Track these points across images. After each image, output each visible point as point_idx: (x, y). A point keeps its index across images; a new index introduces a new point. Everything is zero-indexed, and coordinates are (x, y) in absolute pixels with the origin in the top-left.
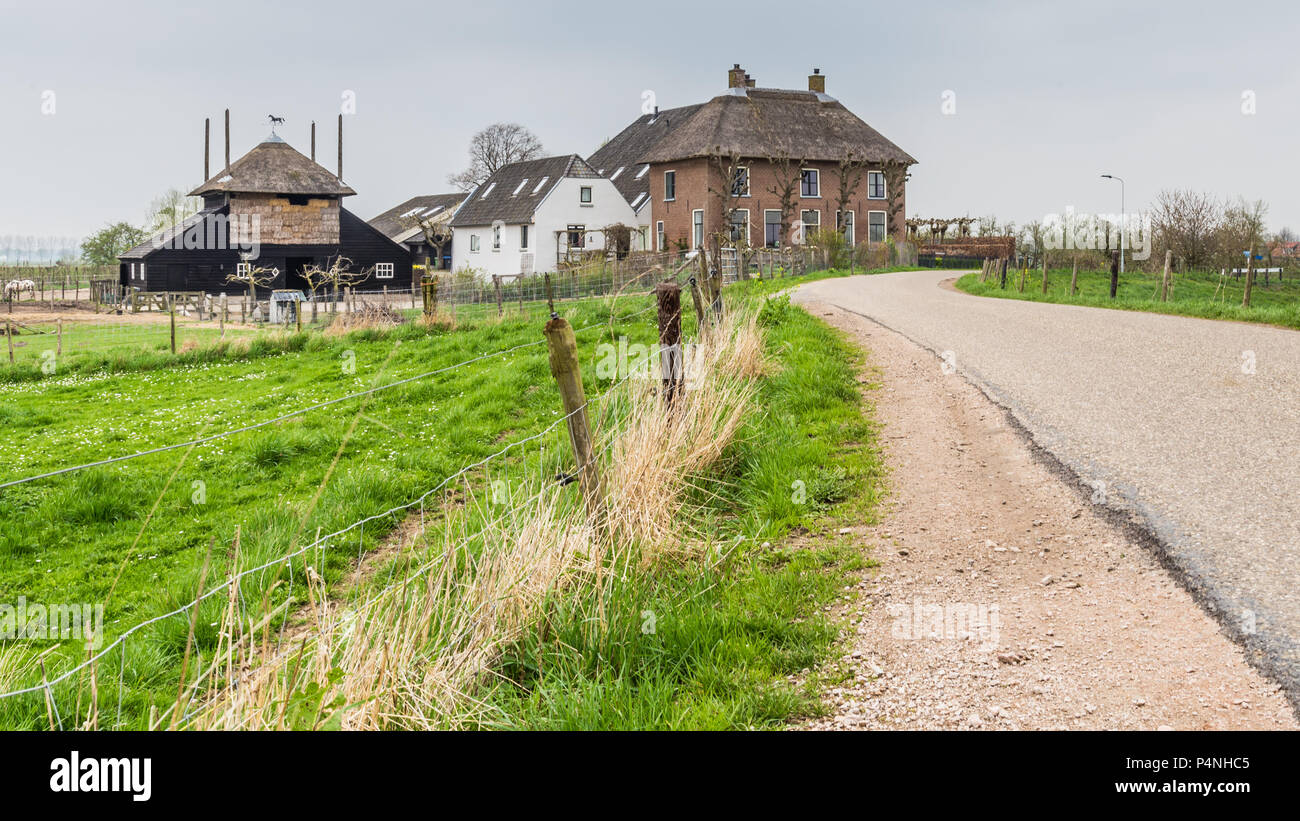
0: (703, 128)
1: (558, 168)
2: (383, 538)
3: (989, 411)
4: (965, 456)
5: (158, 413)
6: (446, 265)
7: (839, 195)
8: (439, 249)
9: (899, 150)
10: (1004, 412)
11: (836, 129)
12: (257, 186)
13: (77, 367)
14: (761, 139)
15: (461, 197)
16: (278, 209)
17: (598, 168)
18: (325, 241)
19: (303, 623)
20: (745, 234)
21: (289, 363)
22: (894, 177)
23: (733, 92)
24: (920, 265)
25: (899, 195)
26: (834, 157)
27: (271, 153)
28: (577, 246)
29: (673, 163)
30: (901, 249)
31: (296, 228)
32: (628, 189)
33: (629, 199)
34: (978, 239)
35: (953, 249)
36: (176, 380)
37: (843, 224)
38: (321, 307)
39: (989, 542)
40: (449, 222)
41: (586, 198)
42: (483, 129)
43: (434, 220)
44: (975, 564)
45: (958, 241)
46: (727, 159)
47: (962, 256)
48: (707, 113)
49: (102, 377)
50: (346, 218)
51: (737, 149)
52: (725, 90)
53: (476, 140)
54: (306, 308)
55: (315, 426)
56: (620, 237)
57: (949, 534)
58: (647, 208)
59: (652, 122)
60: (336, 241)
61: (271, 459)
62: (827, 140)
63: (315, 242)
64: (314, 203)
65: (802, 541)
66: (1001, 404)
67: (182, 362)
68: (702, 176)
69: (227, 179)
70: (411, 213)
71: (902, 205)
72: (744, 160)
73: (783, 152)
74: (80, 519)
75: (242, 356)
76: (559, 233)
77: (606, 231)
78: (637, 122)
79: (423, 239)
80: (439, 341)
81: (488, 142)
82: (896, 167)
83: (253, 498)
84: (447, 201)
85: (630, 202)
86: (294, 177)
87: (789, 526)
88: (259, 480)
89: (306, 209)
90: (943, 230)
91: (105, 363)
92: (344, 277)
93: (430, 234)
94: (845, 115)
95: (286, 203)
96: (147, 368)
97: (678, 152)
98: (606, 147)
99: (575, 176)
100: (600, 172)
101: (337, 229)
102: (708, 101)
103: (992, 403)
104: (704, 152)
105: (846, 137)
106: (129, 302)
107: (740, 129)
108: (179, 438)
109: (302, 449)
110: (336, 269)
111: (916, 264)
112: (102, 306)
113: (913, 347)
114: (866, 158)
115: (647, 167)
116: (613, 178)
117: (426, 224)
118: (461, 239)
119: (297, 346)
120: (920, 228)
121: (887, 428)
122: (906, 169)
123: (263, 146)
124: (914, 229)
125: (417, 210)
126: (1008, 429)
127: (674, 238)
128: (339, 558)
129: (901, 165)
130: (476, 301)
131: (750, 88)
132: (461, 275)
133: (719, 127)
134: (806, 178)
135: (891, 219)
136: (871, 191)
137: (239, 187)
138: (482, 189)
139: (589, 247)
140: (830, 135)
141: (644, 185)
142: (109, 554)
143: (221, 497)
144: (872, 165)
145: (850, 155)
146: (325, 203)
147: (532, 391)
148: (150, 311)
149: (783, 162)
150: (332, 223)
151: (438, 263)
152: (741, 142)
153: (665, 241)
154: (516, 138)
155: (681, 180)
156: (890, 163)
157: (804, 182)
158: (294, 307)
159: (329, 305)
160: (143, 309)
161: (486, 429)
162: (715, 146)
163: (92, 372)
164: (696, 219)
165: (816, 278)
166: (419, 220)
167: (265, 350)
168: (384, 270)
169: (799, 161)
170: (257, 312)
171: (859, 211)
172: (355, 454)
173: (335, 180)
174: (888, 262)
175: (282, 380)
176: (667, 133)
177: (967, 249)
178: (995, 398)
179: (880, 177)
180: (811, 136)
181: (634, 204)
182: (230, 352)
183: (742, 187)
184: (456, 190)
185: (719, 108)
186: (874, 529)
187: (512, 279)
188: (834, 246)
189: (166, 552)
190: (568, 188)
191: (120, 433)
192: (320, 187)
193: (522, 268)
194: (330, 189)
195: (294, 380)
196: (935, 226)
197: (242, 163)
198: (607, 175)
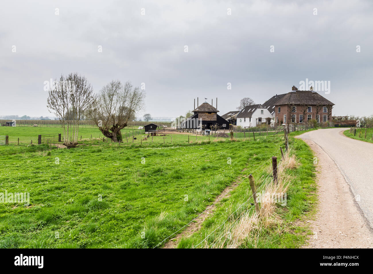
0: (286, 99)
1: (256, 107)
2: (222, 192)
3: (345, 185)
4: (338, 200)
5: (186, 155)
6: (235, 124)
7: (316, 112)
8: (234, 121)
9: (331, 102)
10: (349, 186)
11: (316, 98)
12: (203, 110)
13: (174, 145)
14: (299, 101)
15: (238, 112)
16: (206, 114)
17: (265, 106)
18: (214, 120)
19: (208, 210)
20: (295, 121)
21: (208, 146)
22: (329, 108)
23: (293, 91)
24: (335, 127)
25: (330, 112)
26: (315, 104)
27: (205, 105)
28: (260, 121)
29: (280, 105)
30: (330, 123)
31: (209, 118)
32: (270, 110)
33: (271, 112)
34: (350, 121)
35: (343, 123)
36: (189, 148)
37: (317, 118)
38: (213, 132)
39: (340, 232)
40: (236, 116)
41: (262, 112)
42: (242, 99)
43: (233, 116)
44: (336, 238)
45: (345, 121)
46: (291, 105)
47: (345, 125)
48: (287, 95)
49: (178, 147)
50: (218, 116)
51: (293, 103)
52: (291, 91)
53: (241, 101)
54: (211, 132)
55: (212, 162)
56: (269, 120)
57: (331, 227)
58: (274, 114)
59: (276, 97)
60: (216, 120)
61: (204, 169)
62: (314, 100)
63: (212, 120)
64: (212, 113)
65: (299, 222)
66: (349, 183)
67: (190, 145)
68: (286, 108)
69: (198, 109)
70: (229, 115)
71: (331, 114)
72: (295, 105)
73: (304, 103)
74: (174, 178)
75: (200, 144)
76: (257, 119)
77: (266, 119)
78: (273, 97)
79: (231, 119)
80: (234, 144)
81: (244, 101)
82: (330, 106)
83: (201, 177)
84: (236, 112)
85: (271, 113)
86: (209, 109)
87: (296, 218)
88: (202, 173)
89: (211, 114)
90: (341, 119)
91: (178, 145)
92: (217, 127)
93: (233, 118)
94: (318, 95)
95: (207, 113)
96: (185, 146)
97: (281, 103)
98: (266, 102)
99: (260, 108)
100: (265, 107)
101: (216, 118)
102: (288, 93)
103: (346, 182)
104: (286, 103)
105: (318, 100)
106: (182, 130)
107: (294, 99)
108: (189, 162)
109: (209, 167)
110: (216, 126)
111: (334, 126)
112: (178, 131)
113: (329, 159)
114: (323, 104)
115: (275, 106)
116: (268, 108)
117: (232, 117)
118: (238, 120)
119: (209, 143)
120: (335, 118)
121: (321, 188)
122: (332, 106)
123: (204, 103)
124: (334, 119)
125: (230, 114)
126: (349, 192)
127: (280, 120)
128: (214, 196)
129: (331, 105)
130: (241, 132)
131: (297, 90)
132: (238, 127)
133: (290, 98)
134: (309, 108)
135: (328, 117)
136: (323, 111)
137: (200, 111)
138: (242, 110)
139: (262, 122)
140: (314, 99)
141: (274, 110)
142: (178, 186)
143: (196, 176)
144: (324, 105)
145: (319, 104)
146: (214, 113)
147: (250, 159)
148: (185, 132)
149: (304, 105)
150: (215, 117)
151: (234, 124)
152: (295, 101)
153: (278, 121)
154: (249, 100)
155: (281, 109)
156: (328, 105)
157: (308, 109)
158: (209, 132)
159: (215, 131)
160: (185, 131)
161: (241, 168)
162: (289, 102)
163: (176, 146)
164: (284, 116)
165: (310, 131)
166: (230, 116)
167: (203, 143)
168: (224, 125)
169: (307, 105)
170: (203, 133)
171: (321, 115)
172: (218, 169)
173: (216, 109)
174: (327, 126)
175: (206, 150)
176: (279, 100)
177: (347, 123)
178: (347, 181)
179: (326, 108)
180: (310, 100)
181: (272, 113)
182: (198, 144)
183: (295, 110)
184: (237, 110)
185: (290, 94)
186: (314, 222)
187: (247, 128)
188: (315, 123)
189: (187, 187)
190: (259, 110)
191: (180, 160)
192: (213, 111)
193: (250, 125)
194: (215, 111)
195: (208, 150)
196: (339, 118)
197: (200, 106)
198: (266, 108)
